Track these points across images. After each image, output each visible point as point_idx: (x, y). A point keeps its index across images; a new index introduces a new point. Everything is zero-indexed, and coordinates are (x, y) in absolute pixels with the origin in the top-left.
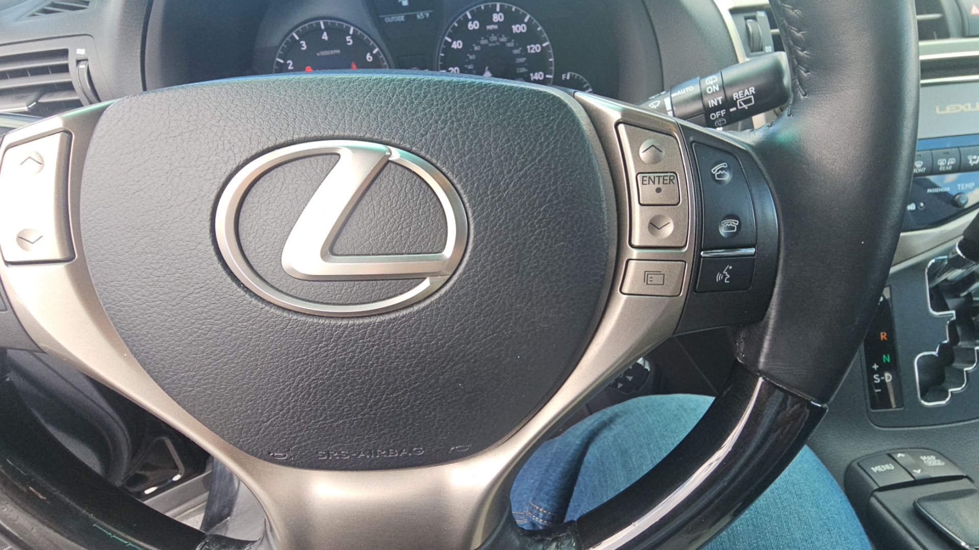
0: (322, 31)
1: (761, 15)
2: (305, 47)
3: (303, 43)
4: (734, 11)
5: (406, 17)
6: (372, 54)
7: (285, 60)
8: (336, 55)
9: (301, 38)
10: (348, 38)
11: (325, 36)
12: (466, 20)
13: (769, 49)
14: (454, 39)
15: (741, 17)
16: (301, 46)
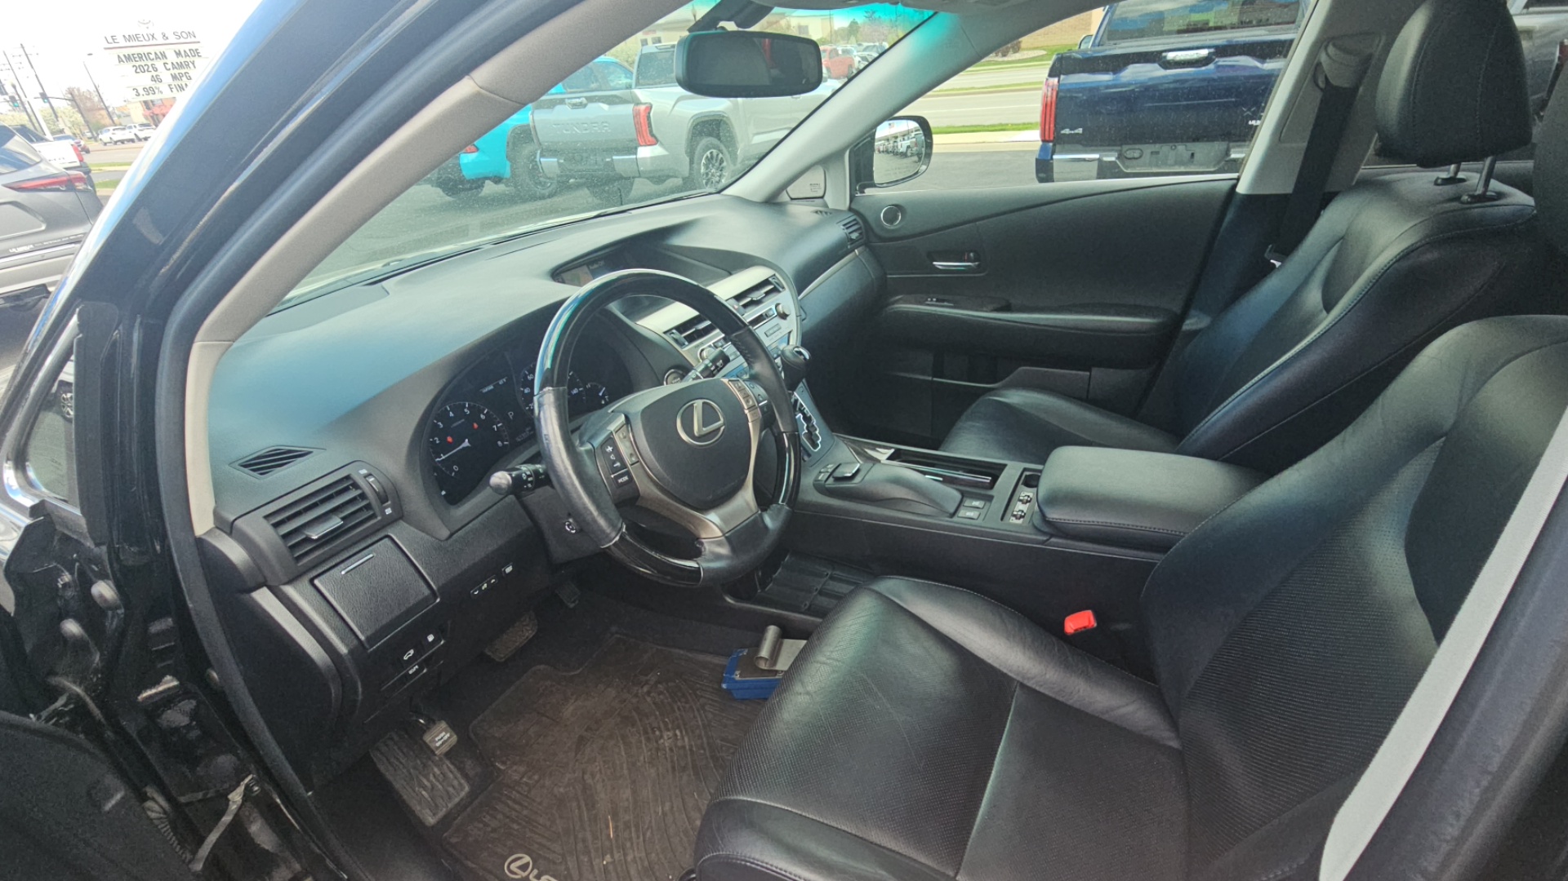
0: (449, 412)
1: (674, 331)
2: (442, 426)
3: (440, 423)
4: (665, 333)
5: (494, 386)
6: (484, 414)
7: (433, 438)
8: (463, 423)
9: (438, 421)
10: (466, 410)
11: (451, 414)
12: (526, 376)
13: (686, 343)
14: (524, 388)
15: (668, 334)
16: (439, 426)
